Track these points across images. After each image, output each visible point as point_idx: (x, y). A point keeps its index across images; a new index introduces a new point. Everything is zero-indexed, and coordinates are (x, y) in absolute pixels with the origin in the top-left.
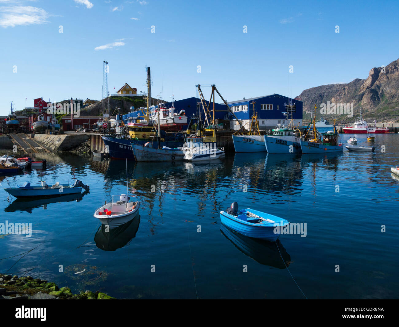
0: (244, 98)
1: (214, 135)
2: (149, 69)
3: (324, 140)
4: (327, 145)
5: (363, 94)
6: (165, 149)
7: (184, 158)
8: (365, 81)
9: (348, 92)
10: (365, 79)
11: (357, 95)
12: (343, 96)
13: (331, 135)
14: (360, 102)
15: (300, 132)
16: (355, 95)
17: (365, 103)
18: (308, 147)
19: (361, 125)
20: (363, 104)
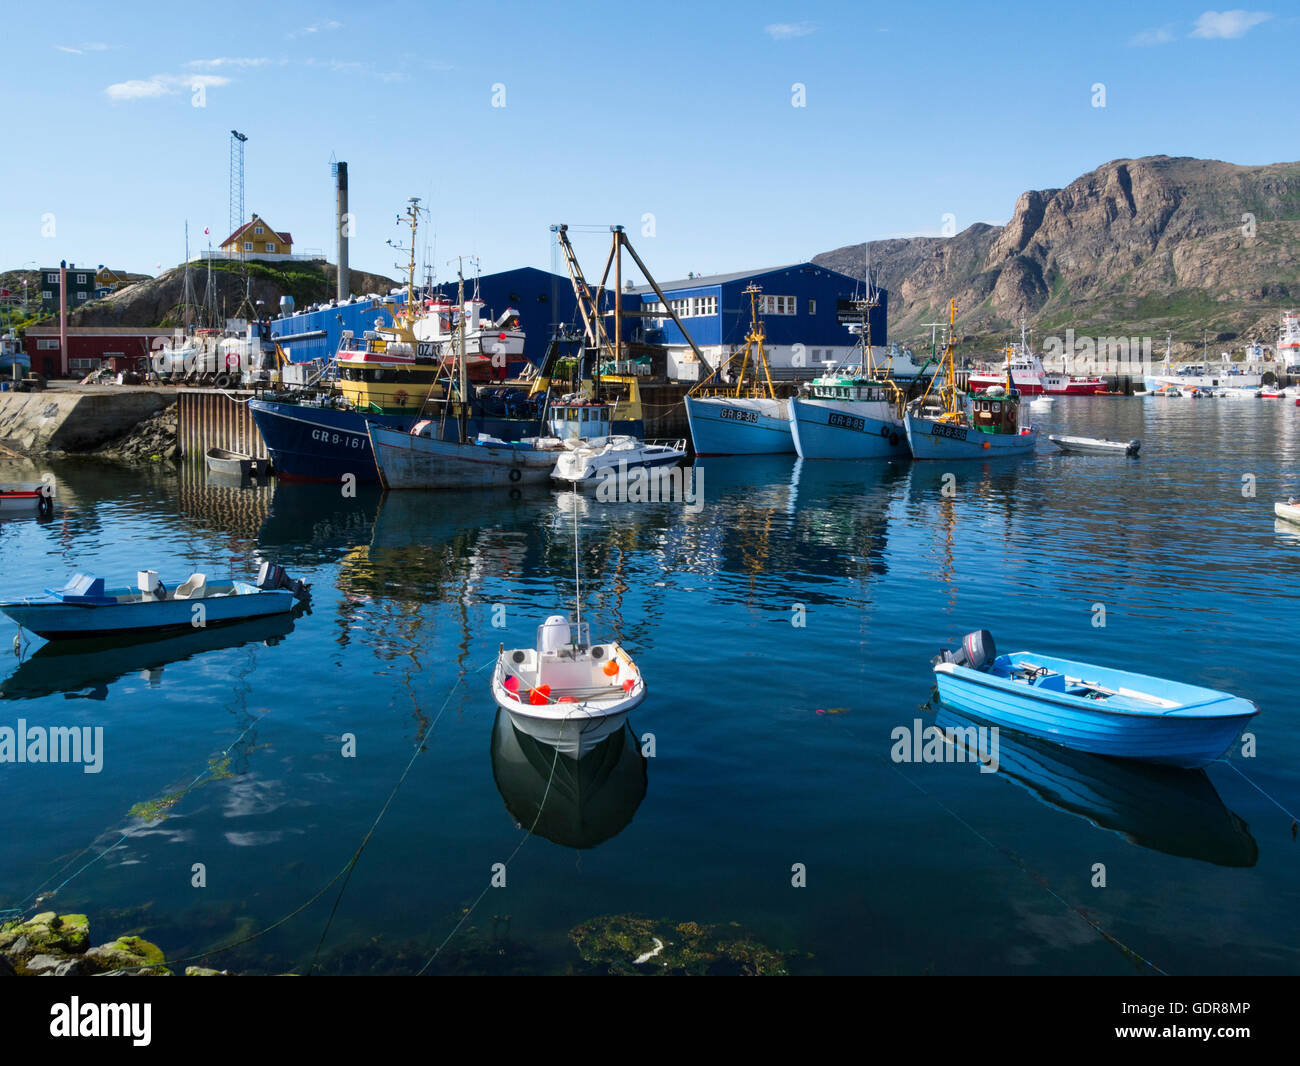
0: (691, 275)
1: (634, 397)
2: (342, 169)
3: (977, 415)
4: (985, 429)
5: (997, 273)
6: (487, 445)
7: (554, 475)
8: (1004, 232)
9: (953, 265)
10: (1004, 225)
11: (978, 275)
12: (936, 276)
13: (998, 398)
14: (987, 298)
15: (895, 388)
16: (973, 273)
17: (1003, 299)
18: (933, 438)
19: (1025, 367)
20: (996, 303)
